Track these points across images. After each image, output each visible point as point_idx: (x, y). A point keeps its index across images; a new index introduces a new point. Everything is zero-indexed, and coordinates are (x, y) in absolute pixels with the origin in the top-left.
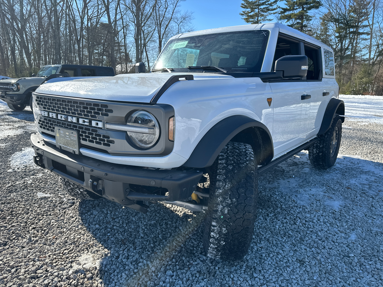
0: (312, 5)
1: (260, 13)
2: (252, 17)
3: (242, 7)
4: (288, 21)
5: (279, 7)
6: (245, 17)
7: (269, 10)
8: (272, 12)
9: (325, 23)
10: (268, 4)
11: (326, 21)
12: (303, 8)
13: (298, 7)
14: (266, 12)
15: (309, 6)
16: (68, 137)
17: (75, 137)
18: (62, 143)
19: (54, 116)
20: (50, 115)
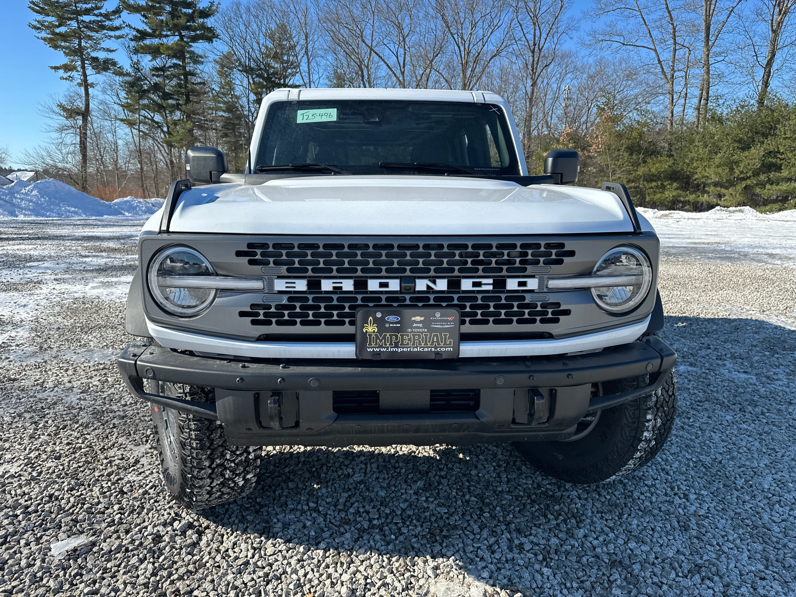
0: (198, 32)
1: (83, 32)
2: (64, 37)
3: (33, 9)
4: (154, 58)
5: (129, 26)
6: (44, 34)
7: (103, 27)
8: (112, 33)
9: (226, 71)
10: (101, 15)
11: (226, 69)
12: (182, 37)
13: (169, 33)
14: (97, 32)
15: (193, 33)
16: (421, 325)
17: (450, 321)
18: (391, 344)
19: (348, 285)
20: (327, 285)
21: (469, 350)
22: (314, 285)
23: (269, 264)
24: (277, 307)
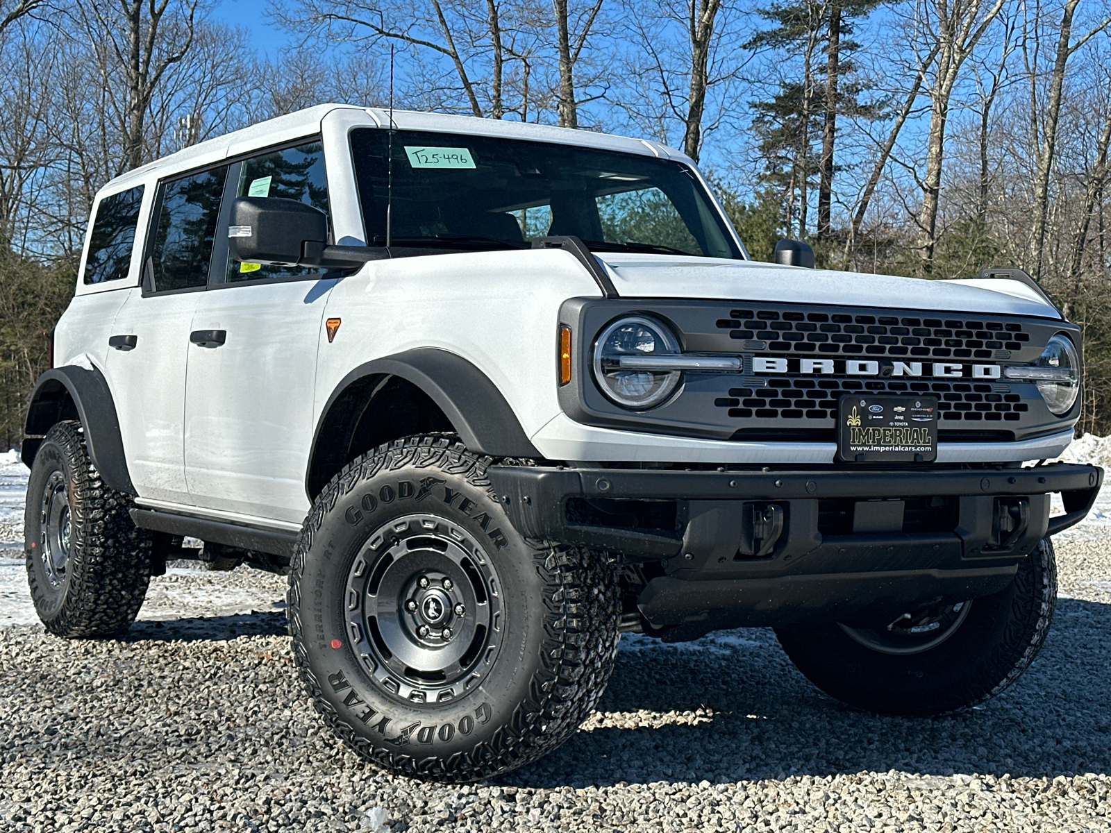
16: (902, 418)
17: (929, 413)
18: (873, 442)
19: (828, 367)
20: (807, 366)
21: (949, 452)
22: (794, 365)
23: (752, 337)
24: (758, 393)
